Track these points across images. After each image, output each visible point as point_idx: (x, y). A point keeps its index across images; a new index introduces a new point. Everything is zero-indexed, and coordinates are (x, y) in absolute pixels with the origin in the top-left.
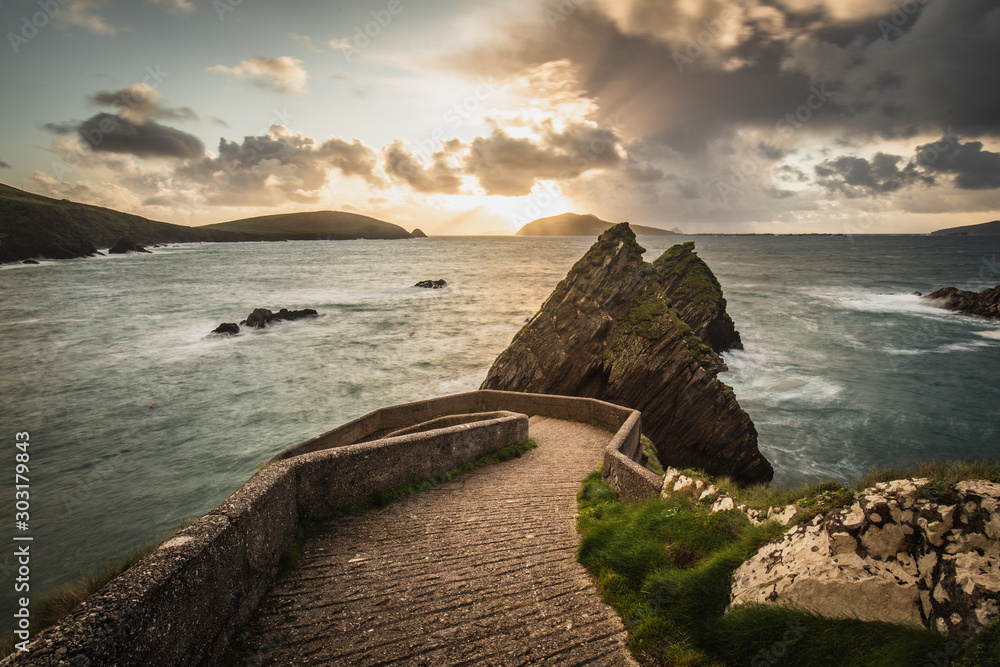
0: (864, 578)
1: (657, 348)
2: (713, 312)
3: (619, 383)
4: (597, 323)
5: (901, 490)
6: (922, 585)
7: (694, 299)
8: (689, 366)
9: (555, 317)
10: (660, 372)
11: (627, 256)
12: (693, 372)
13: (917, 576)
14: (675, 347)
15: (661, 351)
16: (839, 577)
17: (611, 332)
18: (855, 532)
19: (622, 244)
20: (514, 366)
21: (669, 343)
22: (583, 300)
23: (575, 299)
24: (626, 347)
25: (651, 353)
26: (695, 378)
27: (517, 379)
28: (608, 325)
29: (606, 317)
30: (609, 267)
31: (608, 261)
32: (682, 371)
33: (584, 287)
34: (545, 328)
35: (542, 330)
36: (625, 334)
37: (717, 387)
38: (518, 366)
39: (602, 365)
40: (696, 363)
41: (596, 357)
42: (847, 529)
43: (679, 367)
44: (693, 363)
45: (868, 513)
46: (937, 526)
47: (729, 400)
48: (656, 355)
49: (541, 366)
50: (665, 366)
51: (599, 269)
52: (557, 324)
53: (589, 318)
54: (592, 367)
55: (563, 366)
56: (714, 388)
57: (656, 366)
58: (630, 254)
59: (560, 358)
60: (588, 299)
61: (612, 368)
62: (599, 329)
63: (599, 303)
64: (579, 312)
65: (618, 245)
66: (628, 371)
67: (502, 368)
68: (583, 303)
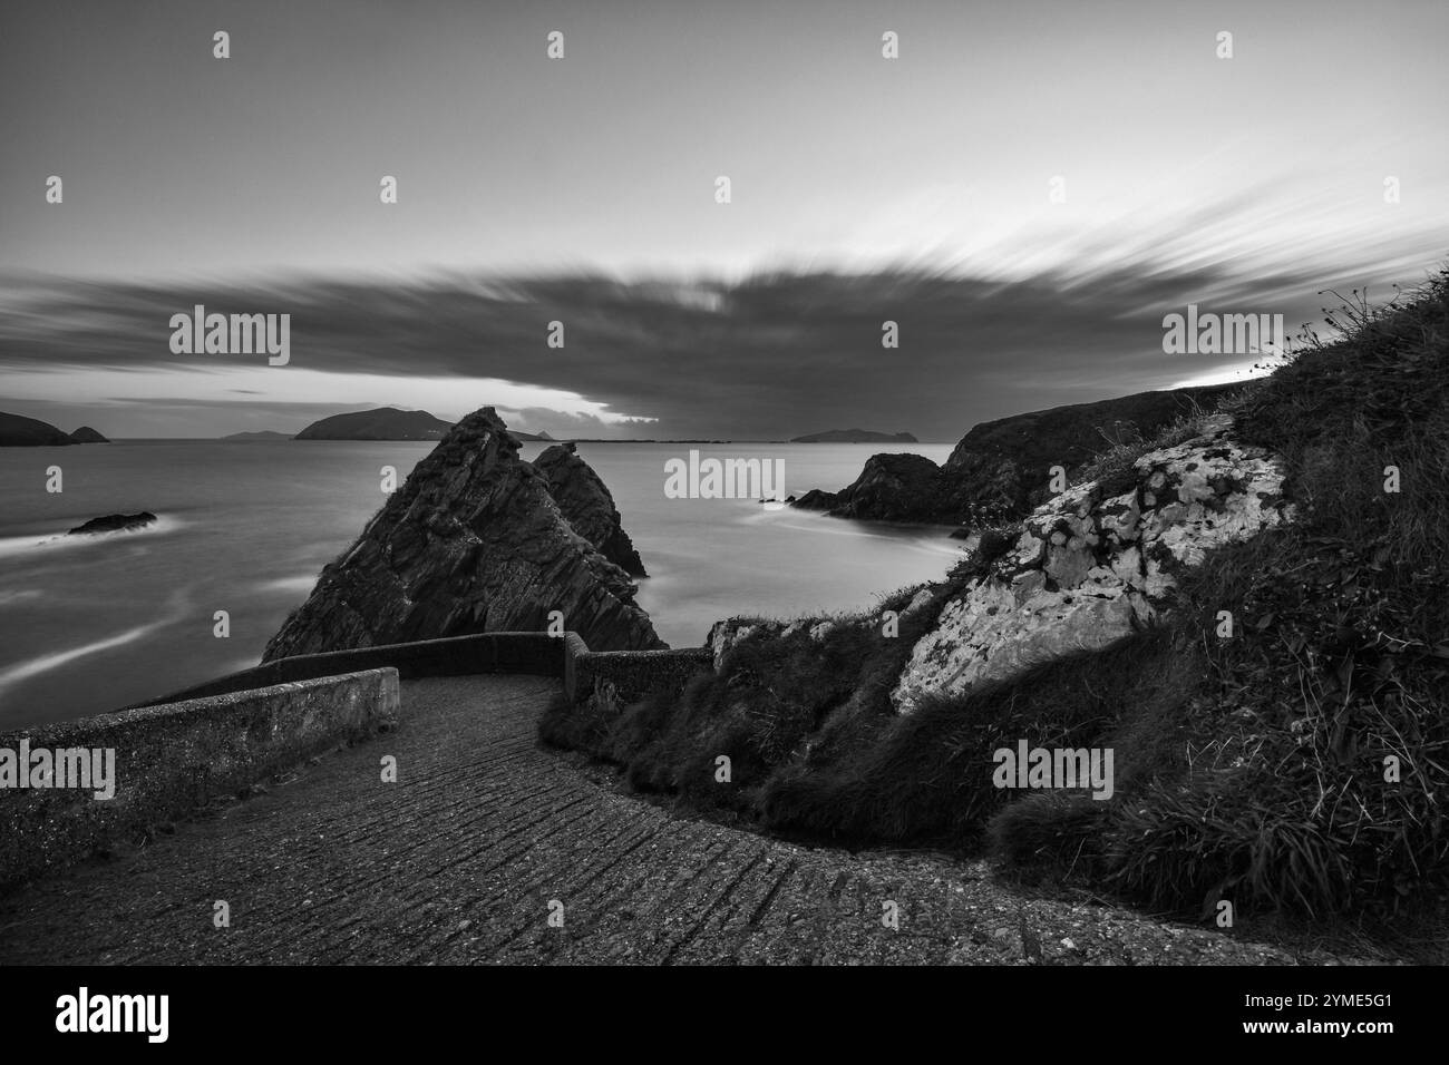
0: (1070, 611)
1: (551, 575)
2: (607, 529)
4: (458, 549)
5: (1072, 500)
6: (1130, 590)
7: (583, 514)
8: (594, 593)
9: (389, 547)
11: (498, 452)
12: (600, 601)
13: (1122, 584)
14: (574, 571)
15: (557, 579)
16: (1040, 625)
17: (482, 561)
18: (1039, 564)
19: (488, 436)
20: (317, 635)
21: (567, 566)
22: (434, 518)
23: (424, 515)
24: (506, 579)
25: (543, 583)
26: (604, 609)
28: (476, 551)
29: (472, 538)
30: (473, 468)
31: (471, 458)
32: (585, 603)
33: (435, 497)
34: (372, 564)
35: (365, 569)
36: (502, 560)
37: (630, 616)
38: (325, 634)
39: (472, 610)
40: (603, 589)
41: (461, 601)
42: (1028, 566)
43: (582, 597)
44: (598, 588)
45: (1046, 538)
46: (1128, 516)
47: (645, 630)
48: (550, 585)
49: (369, 628)
50: (563, 598)
51: (458, 470)
52: (393, 556)
53: (446, 543)
54: (457, 616)
55: (407, 621)
56: (626, 619)
57: (551, 600)
58: (502, 450)
59: (401, 610)
60: (443, 515)
61: (489, 614)
62: (464, 558)
63: (461, 520)
64: (429, 535)
65: (483, 437)
66: (514, 612)
67: (294, 642)
68: (436, 522)
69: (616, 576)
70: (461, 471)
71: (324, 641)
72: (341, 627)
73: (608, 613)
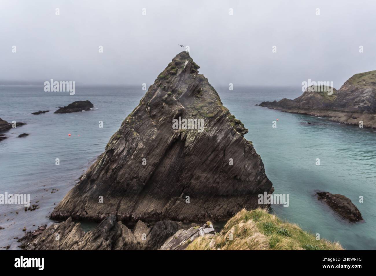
1: (213, 123)
3: (191, 146)
4: (176, 110)
8: (231, 132)
9: (149, 108)
10: (215, 137)
11: (190, 70)
12: (233, 135)
14: (223, 122)
15: (215, 125)
17: (184, 115)
19: (187, 62)
20: (124, 141)
22: (166, 96)
23: (161, 96)
25: (209, 126)
26: (235, 139)
27: (126, 150)
28: (182, 111)
30: (181, 76)
31: (180, 72)
32: (227, 135)
33: (166, 88)
34: (142, 115)
35: (140, 117)
38: (127, 141)
39: (181, 136)
40: (235, 130)
41: (176, 131)
43: (226, 133)
44: (233, 130)
47: (251, 149)
48: (213, 127)
49: (142, 140)
50: (218, 133)
51: (175, 77)
52: (150, 112)
53: (170, 107)
54: (174, 137)
55: (156, 138)
56: (244, 143)
57: (213, 134)
58: (192, 69)
59: (154, 133)
60: (169, 95)
61: (187, 137)
62: (177, 114)
63: (176, 98)
64: (164, 104)
65: (185, 63)
66: (197, 138)
67: (115, 143)
68: (166, 98)
69: (240, 125)
70: (176, 77)
71: (126, 144)
72: (132, 138)
73: (236, 141)
